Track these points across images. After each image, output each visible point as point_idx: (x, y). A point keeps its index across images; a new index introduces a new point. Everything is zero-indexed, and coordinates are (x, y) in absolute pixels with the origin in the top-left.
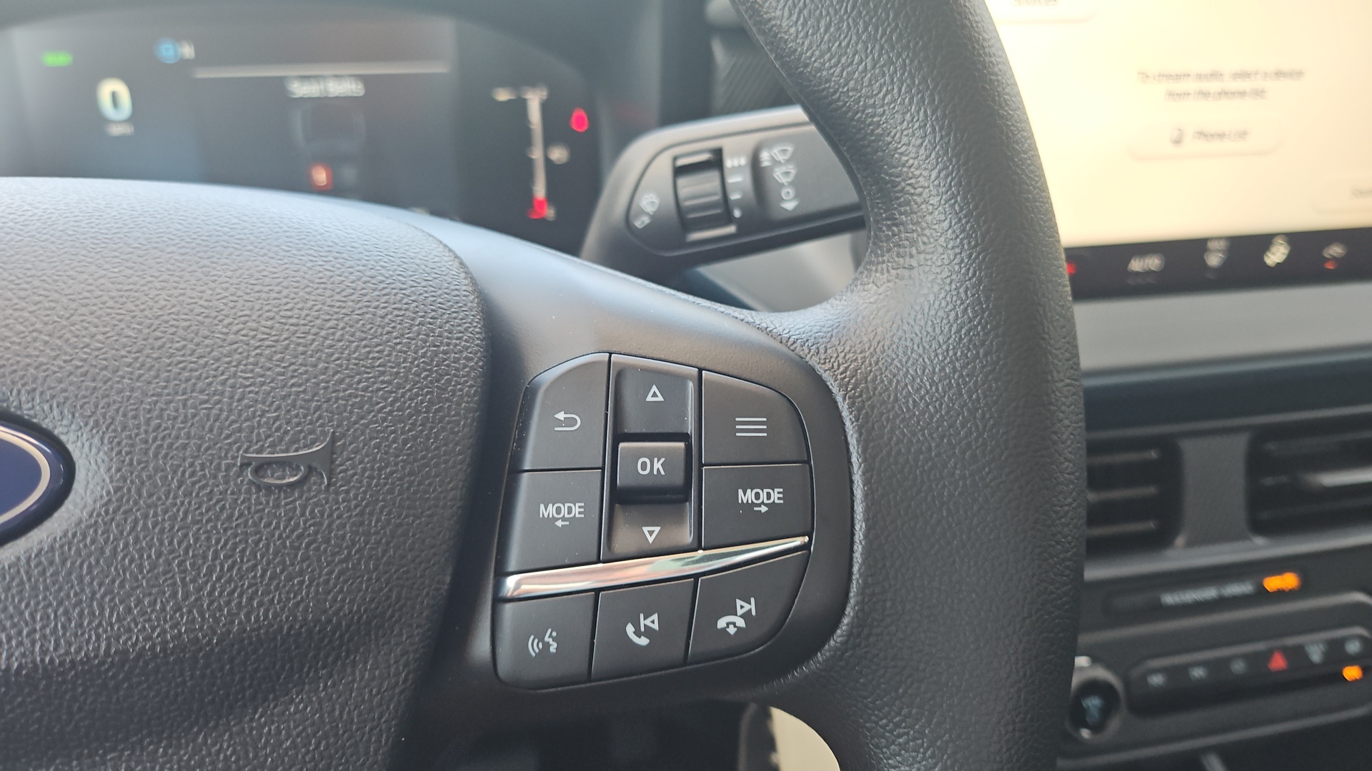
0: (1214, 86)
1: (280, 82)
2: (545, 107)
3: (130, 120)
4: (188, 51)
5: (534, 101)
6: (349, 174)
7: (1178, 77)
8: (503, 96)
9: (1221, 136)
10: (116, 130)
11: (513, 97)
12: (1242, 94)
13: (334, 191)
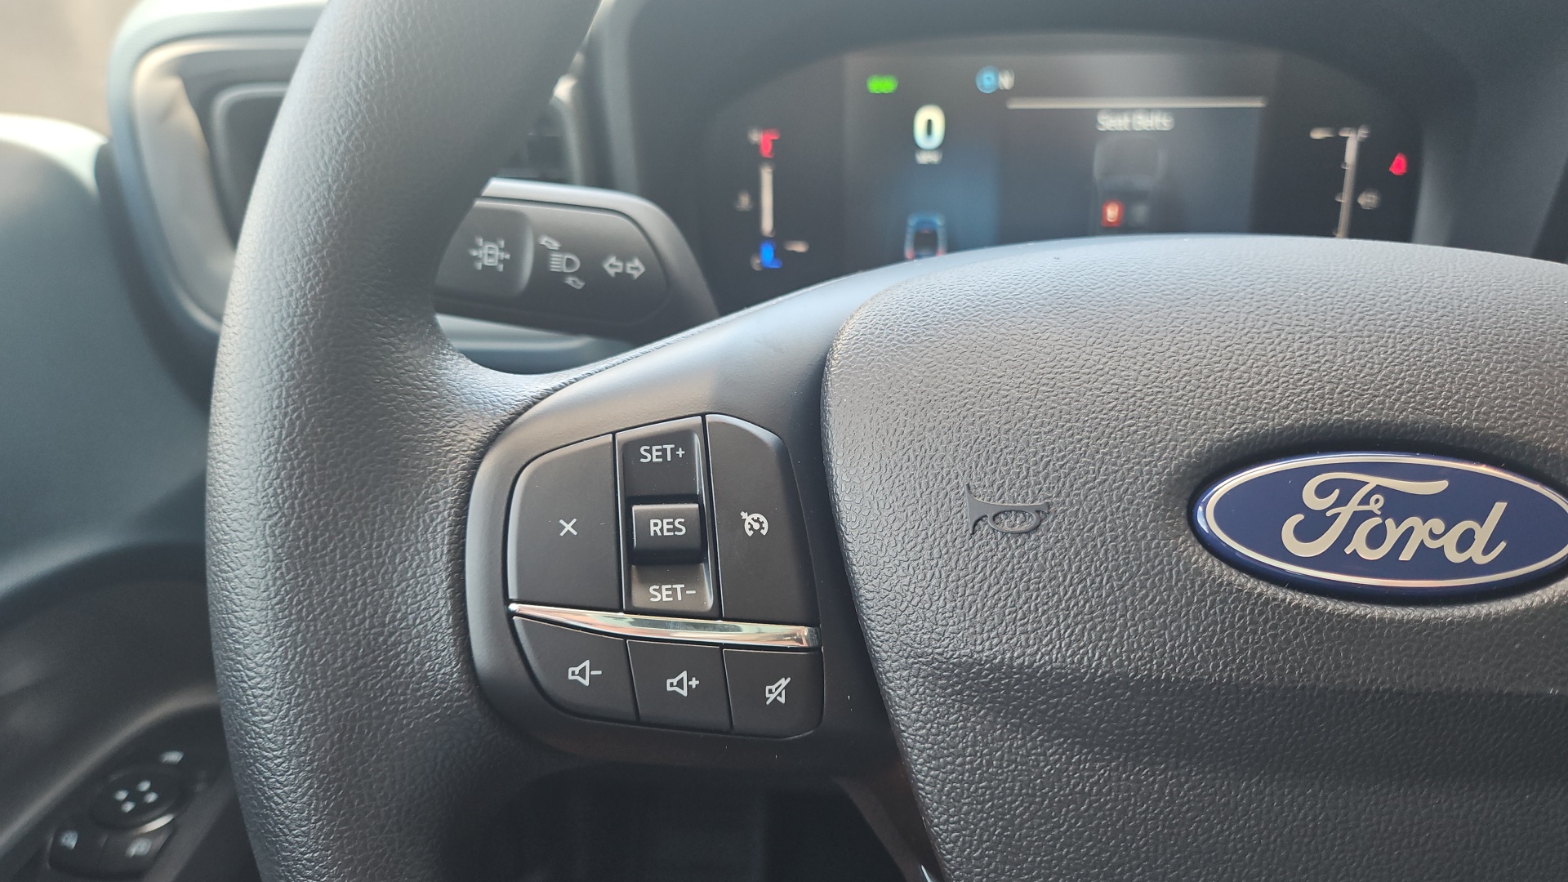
1: (1093, 114)
2: (1363, 146)
3: (941, 148)
4: (1006, 81)
5: (1353, 142)
6: (1141, 212)
8: (1318, 134)
10: (923, 158)
11: (1328, 136)
13: (1124, 228)
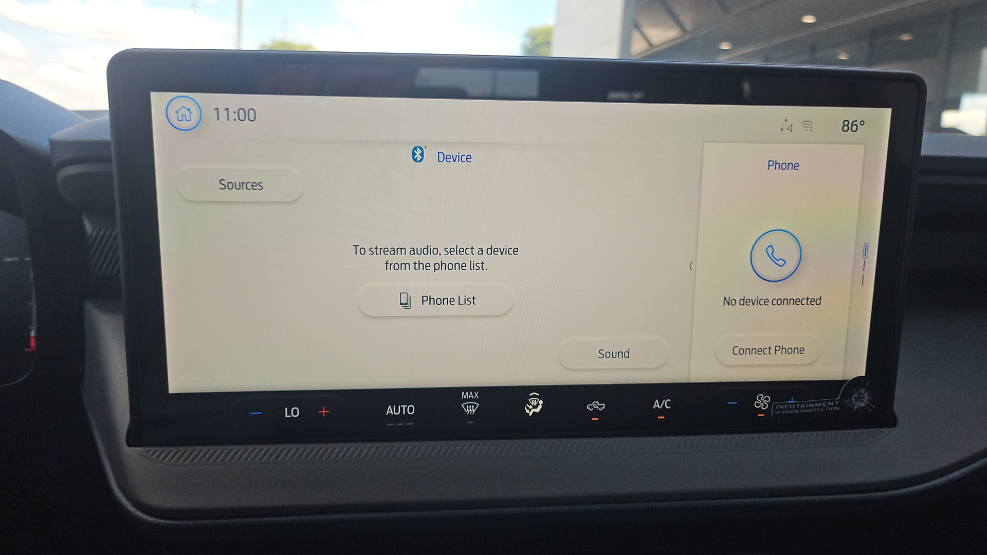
0: (431, 259)
7: (394, 251)
9: (451, 301)
12: (462, 267)
